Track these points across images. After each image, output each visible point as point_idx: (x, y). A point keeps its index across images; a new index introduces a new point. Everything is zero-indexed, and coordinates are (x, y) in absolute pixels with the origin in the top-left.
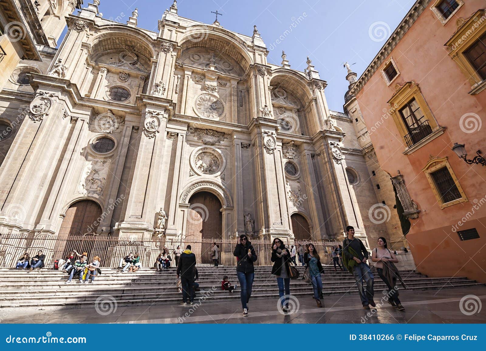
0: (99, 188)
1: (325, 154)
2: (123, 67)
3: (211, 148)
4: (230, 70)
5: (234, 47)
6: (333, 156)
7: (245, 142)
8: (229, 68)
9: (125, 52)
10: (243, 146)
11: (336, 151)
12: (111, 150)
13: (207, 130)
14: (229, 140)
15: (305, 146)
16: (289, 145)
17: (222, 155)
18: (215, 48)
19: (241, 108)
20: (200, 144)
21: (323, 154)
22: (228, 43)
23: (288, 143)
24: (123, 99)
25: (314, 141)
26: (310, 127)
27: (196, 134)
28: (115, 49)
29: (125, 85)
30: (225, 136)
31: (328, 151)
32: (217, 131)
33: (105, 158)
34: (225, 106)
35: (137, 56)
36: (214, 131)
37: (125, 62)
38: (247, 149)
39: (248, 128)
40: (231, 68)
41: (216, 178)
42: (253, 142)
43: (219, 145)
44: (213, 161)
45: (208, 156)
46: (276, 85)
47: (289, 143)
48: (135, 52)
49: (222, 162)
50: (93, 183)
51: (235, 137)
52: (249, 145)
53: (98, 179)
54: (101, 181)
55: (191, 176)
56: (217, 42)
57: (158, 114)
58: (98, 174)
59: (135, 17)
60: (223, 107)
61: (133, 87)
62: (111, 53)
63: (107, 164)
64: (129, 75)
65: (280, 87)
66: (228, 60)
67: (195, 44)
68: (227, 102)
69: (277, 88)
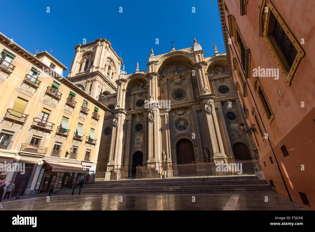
0: (141, 146)
2: (139, 91)
3: (182, 117)
7: (198, 109)
9: (138, 83)
10: (198, 112)
12: (142, 129)
13: (178, 108)
14: (191, 110)
17: (188, 119)
19: (195, 88)
20: (176, 116)
24: (142, 105)
27: (174, 112)
28: (135, 83)
29: (141, 98)
30: (188, 108)
32: (183, 108)
33: (140, 133)
35: (143, 83)
37: (139, 88)
38: (201, 113)
39: (198, 101)
41: (187, 132)
43: (186, 114)
44: (185, 123)
45: (182, 121)
48: (142, 81)
49: (189, 122)
50: (139, 144)
51: (193, 108)
52: (201, 110)
53: (140, 142)
54: (141, 143)
57: (153, 111)
58: (140, 140)
59: (138, 67)
60: (186, 92)
61: (145, 98)
62: (134, 86)
63: (142, 135)
64: (142, 93)
65: (218, 66)
66: (185, 64)
67: (166, 64)
69: (216, 67)
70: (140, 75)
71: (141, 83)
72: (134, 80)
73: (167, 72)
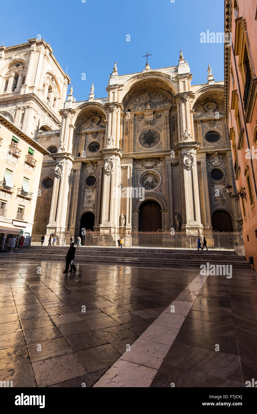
0: (92, 206)
2: (93, 129)
3: (151, 171)
4: (164, 101)
7: (174, 162)
8: (163, 99)
9: (92, 117)
10: (173, 165)
12: (95, 183)
13: (146, 158)
14: (164, 162)
16: (214, 155)
17: (159, 174)
18: (150, 87)
20: (143, 169)
24: (97, 149)
27: (140, 163)
29: (96, 140)
30: (161, 159)
32: (153, 158)
33: (93, 188)
34: (160, 134)
35: (100, 117)
36: (151, 158)
37: (93, 124)
38: (177, 167)
39: (175, 151)
40: (165, 99)
41: (155, 191)
42: (180, 161)
43: (156, 167)
44: (154, 179)
45: (150, 176)
46: (205, 100)
47: (214, 153)
48: (98, 115)
49: (159, 179)
50: (89, 203)
51: (166, 159)
52: (178, 163)
53: (92, 201)
54: (93, 202)
57: (111, 159)
58: (91, 198)
60: (160, 136)
61: (101, 140)
62: (86, 121)
63: (94, 192)
64: (97, 133)
65: (209, 101)
66: (162, 92)
67: (135, 91)
68: (162, 131)
69: (207, 103)
71: (96, 118)
72: (87, 112)
73: (135, 103)
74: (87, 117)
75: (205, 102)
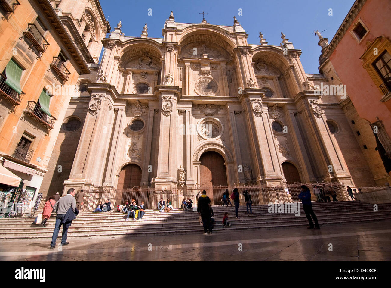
0: (138, 156)
1: (306, 111)
2: (142, 68)
3: (211, 118)
4: (219, 56)
5: (220, 37)
6: (313, 111)
7: (237, 110)
8: (217, 54)
9: (142, 57)
10: (236, 113)
11: (316, 107)
12: (142, 128)
13: (207, 105)
14: (225, 110)
15: (288, 107)
16: (274, 107)
17: (220, 122)
18: (205, 41)
19: (231, 83)
20: (202, 116)
21: (305, 111)
22: (215, 34)
23: (272, 106)
24: (144, 91)
25: (295, 102)
26: (290, 90)
27: (199, 109)
29: (145, 81)
30: (221, 107)
31: (309, 108)
32: (214, 105)
33: (139, 134)
34: (218, 84)
35: (151, 58)
36: (212, 105)
37: (143, 64)
38: (241, 115)
39: (238, 99)
40: (219, 54)
41: (218, 140)
42: (243, 109)
43: (217, 115)
44: (214, 128)
46: (257, 61)
47: (274, 106)
48: (149, 56)
49: (221, 127)
50: (133, 153)
51: (229, 107)
52: (241, 112)
53: (136, 149)
54: (138, 151)
55: (199, 140)
56: (206, 35)
57: (170, 98)
58: (136, 146)
59: (146, 31)
60: (217, 86)
61: (151, 81)
62: (133, 60)
63: (141, 138)
64: (147, 73)
65: (261, 61)
66: (217, 49)
67: (190, 41)
68: (219, 81)
69: (259, 63)
70: (150, 42)
71: (146, 59)
72: (136, 50)
73: (189, 53)
74: (136, 56)
75: (257, 62)
